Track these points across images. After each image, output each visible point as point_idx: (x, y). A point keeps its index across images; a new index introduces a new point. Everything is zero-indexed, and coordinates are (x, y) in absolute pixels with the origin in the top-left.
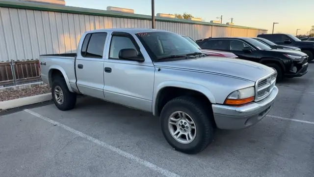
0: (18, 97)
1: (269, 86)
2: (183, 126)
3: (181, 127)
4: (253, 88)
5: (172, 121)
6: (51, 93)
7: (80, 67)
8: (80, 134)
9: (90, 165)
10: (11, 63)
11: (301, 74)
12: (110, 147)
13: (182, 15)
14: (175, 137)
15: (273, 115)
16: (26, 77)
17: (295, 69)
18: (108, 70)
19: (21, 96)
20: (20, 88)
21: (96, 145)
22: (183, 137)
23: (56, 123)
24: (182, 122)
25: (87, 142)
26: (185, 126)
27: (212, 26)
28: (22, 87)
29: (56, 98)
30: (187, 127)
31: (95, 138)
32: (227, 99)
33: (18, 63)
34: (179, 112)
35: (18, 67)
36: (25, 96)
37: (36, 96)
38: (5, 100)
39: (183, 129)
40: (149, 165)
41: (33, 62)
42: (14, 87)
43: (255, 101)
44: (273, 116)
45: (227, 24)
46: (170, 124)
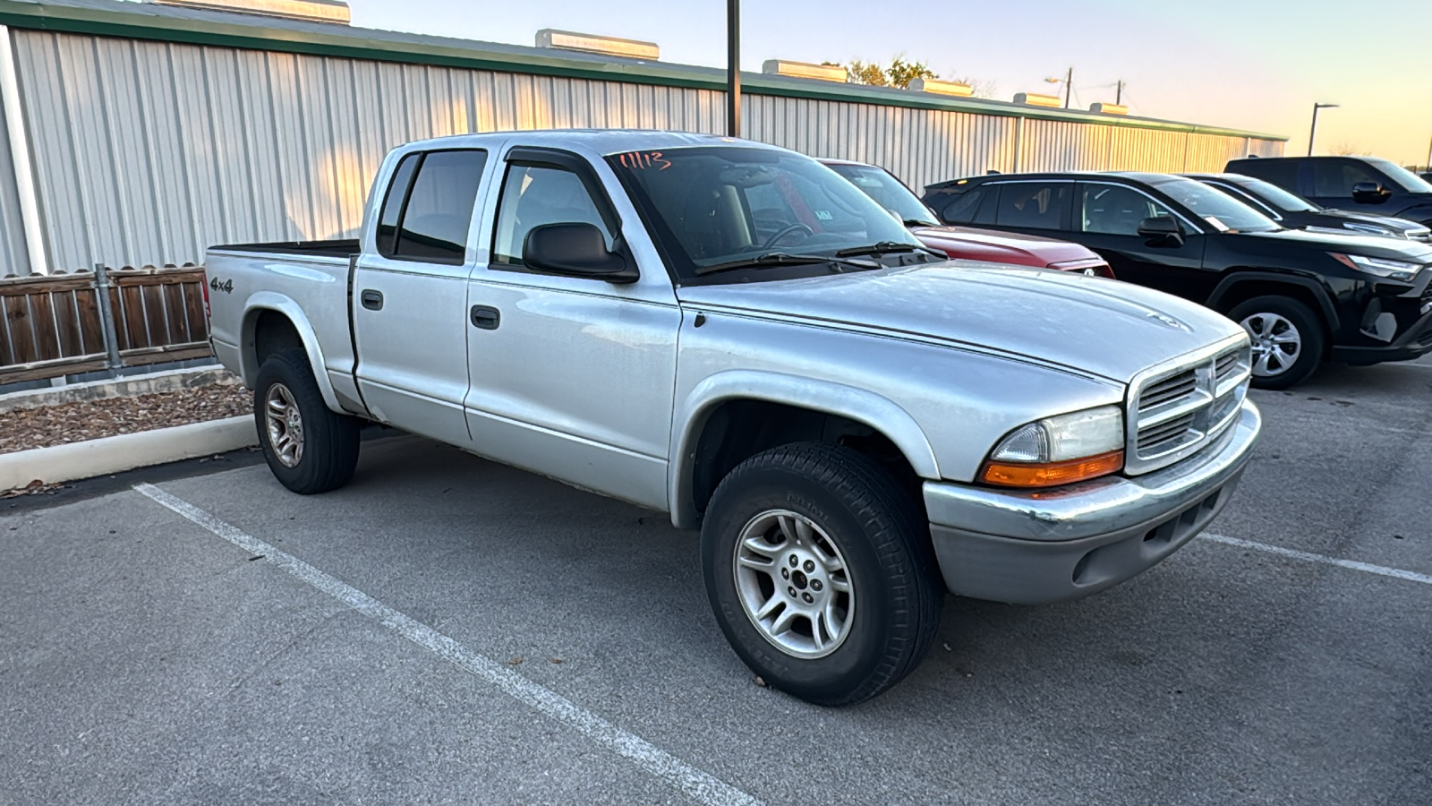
0: (115, 430)
1: (1202, 402)
2: (798, 579)
3: (790, 583)
4: (1116, 412)
5: (754, 555)
6: (252, 417)
7: (372, 300)
8: (355, 598)
9: (374, 739)
10: (96, 278)
11: (1416, 346)
12: (479, 664)
13: (885, 66)
14: (764, 627)
15: (1252, 537)
16: (159, 340)
17: (1386, 324)
18: (485, 318)
19: (130, 426)
20: (132, 388)
21: (416, 649)
22: (800, 627)
23: (261, 548)
24: (794, 560)
25: (381, 639)
26: (810, 576)
27: (1017, 116)
28: (144, 387)
29: (274, 436)
30: (817, 585)
31: (420, 620)
32: (988, 460)
33: (125, 279)
34: (781, 513)
35: (128, 297)
36: (145, 425)
37: (195, 427)
38: (60, 440)
39: (799, 592)
40: (633, 746)
41: (190, 278)
42: (107, 386)
43: (1128, 471)
44: (1250, 544)
45: (1096, 108)
46: (744, 566)
